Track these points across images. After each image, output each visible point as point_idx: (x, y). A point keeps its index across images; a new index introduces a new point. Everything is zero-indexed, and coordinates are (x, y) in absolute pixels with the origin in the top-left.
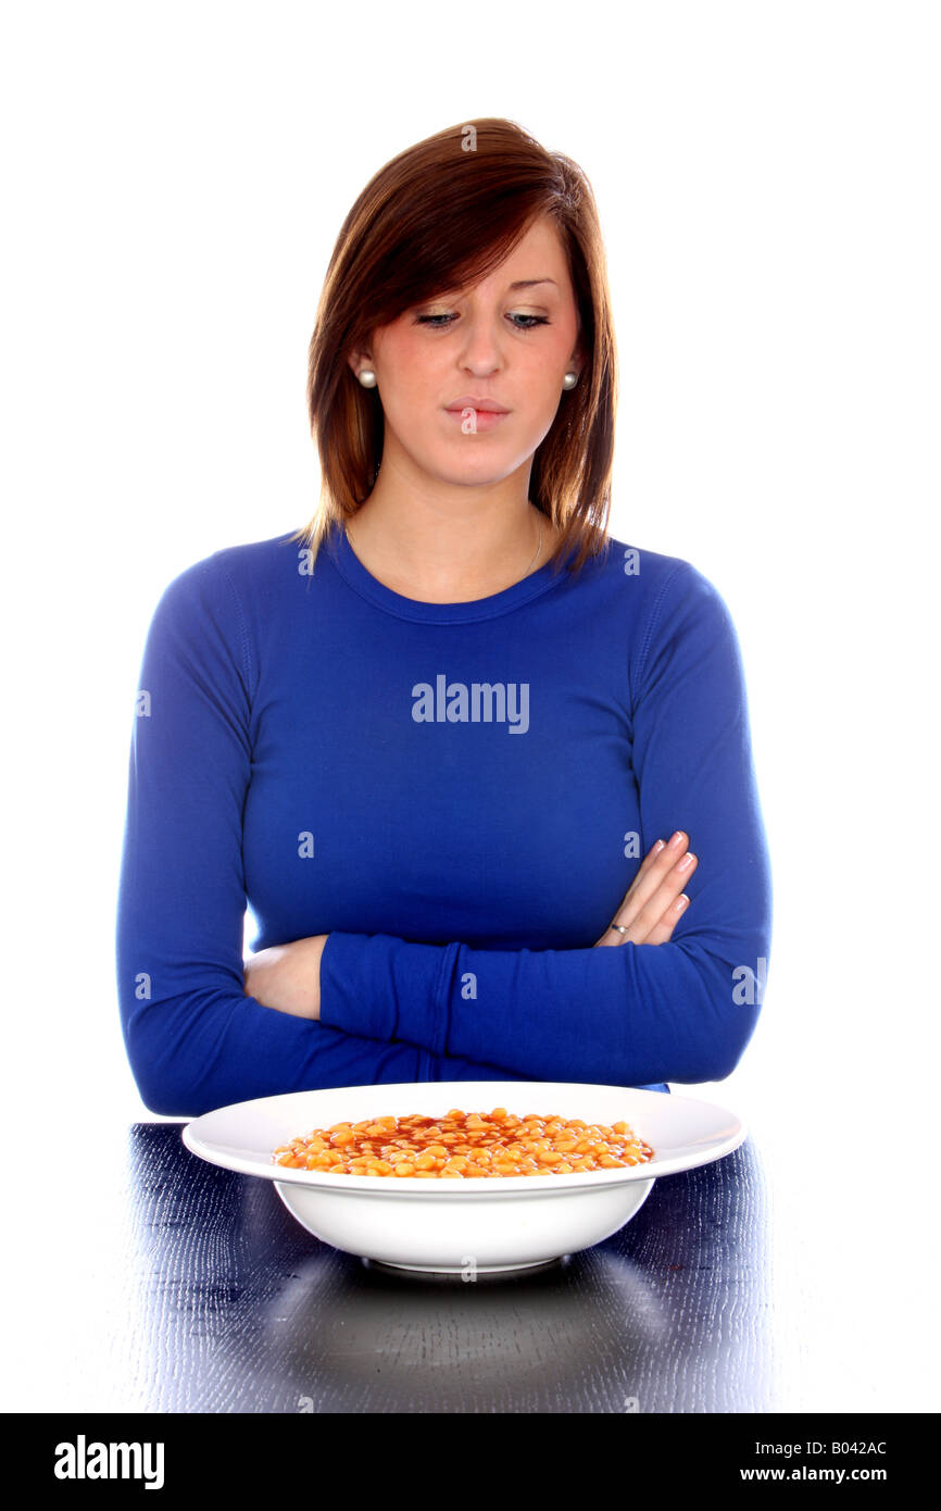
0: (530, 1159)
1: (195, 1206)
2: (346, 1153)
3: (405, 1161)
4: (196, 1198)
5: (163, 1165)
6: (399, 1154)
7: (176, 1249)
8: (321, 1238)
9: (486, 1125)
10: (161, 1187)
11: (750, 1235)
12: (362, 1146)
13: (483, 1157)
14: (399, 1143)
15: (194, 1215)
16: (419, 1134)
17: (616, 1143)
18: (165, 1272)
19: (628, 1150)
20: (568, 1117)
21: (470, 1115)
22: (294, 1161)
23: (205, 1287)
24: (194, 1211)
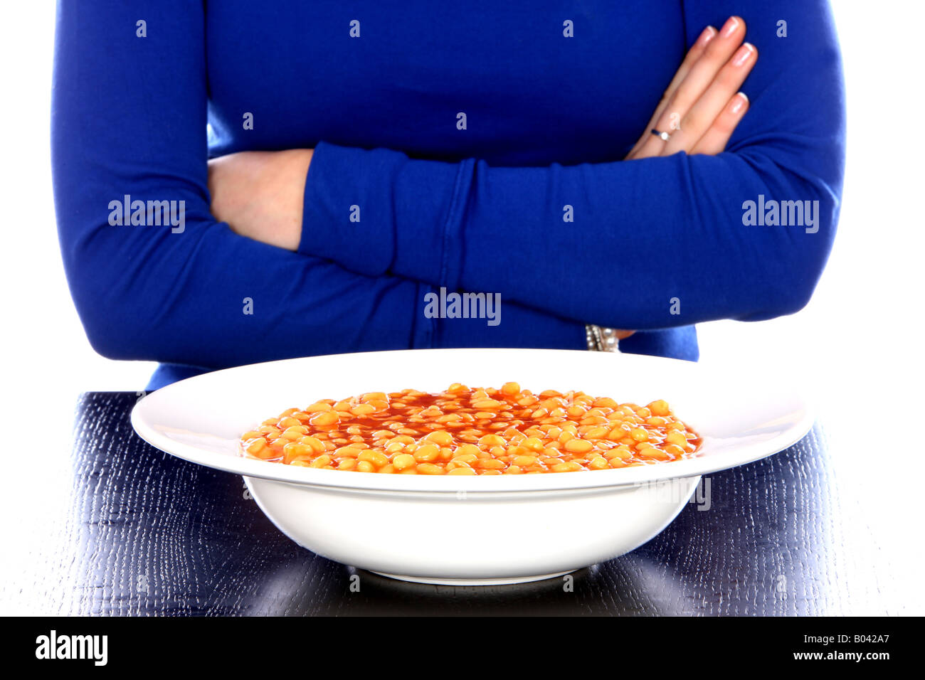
0: (554, 448)
1: (141, 497)
2: (330, 439)
3: (403, 451)
4: (142, 488)
5: (98, 445)
6: (396, 443)
7: (122, 554)
8: (300, 542)
9: (495, 403)
10: (97, 473)
11: (815, 539)
12: (349, 430)
13: (497, 445)
14: (393, 426)
15: (139, 511)
16: (416, 415)
17: (655, 427)
18: (110, 586)
19: (670, 437)
20: (593, 392)
21: (475, 390)
22: (267, 451)
23: (160, 605)
24: (140, 504)
